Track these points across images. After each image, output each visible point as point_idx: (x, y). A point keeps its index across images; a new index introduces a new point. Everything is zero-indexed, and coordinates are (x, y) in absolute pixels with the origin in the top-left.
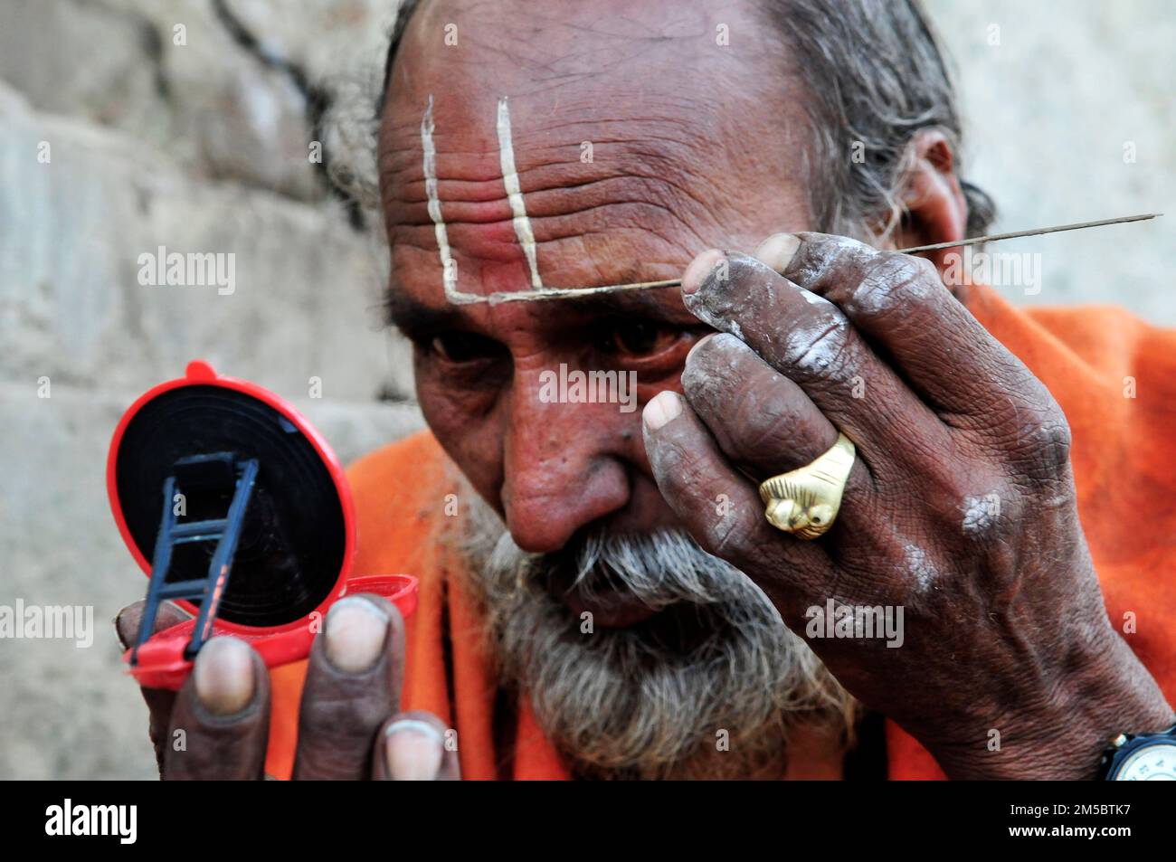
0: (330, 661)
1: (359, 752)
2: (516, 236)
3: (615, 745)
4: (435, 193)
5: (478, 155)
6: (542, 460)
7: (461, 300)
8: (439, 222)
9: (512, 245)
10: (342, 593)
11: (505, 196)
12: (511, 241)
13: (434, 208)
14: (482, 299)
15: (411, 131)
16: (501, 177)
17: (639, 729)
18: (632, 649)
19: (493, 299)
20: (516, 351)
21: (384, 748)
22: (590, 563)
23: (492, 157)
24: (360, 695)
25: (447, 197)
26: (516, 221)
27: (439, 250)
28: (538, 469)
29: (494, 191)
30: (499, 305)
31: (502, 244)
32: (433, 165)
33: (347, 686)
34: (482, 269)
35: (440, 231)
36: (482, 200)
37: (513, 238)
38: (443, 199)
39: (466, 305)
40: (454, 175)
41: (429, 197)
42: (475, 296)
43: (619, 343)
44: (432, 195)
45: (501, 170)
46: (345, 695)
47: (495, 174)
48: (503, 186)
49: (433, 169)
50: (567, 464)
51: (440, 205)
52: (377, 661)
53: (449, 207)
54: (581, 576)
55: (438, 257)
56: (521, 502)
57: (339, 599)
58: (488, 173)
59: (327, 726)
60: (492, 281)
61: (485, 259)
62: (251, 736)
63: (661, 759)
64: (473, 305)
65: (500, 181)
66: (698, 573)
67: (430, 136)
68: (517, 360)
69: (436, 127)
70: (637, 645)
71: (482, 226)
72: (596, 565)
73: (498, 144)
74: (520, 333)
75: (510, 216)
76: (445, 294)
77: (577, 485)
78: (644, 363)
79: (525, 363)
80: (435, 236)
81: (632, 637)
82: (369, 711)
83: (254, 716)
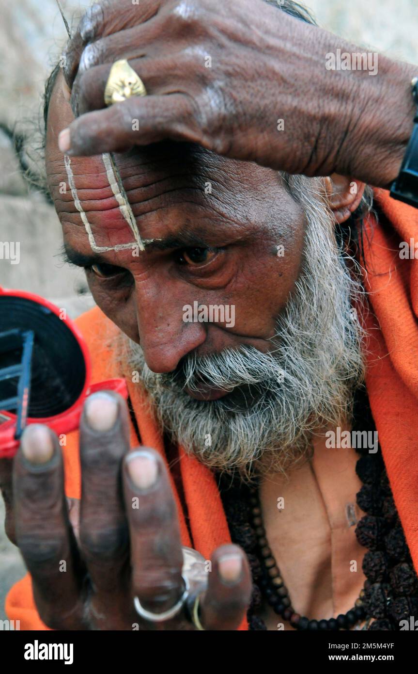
0: (91, 428)
1: (114, 472)
2: (123, 216)
3: (221, 457)
4: (77, 196)
5: (95, 175)
6: (157, 327)
7: (100, 251)
8: (82, 211)
9: (121, 220)
10: (88, 392)
11: (113, 195)
12: (120, 218)
13: (78, 204)
14: (110, 249)
15: (60, 163)
16: (109, 185)
17: (232, 447)
18: (222, 410)
19: (117, 248)
20: (133, 272)
21: (127, 469)
22: (191, 373)
23: (103, 176)
24: (110, 442)
25: (83, 198)
26: (121, 207)
27: (84, 225)
28: (155, 331)
29: (106, 193)
30: (120, 251)
31: (116, 220)
32: (73, 182)
33: (102, 440)
34: (108, 234)
35: (83, 215)
36: (101, 199)
37: (120, 216)
38: (81, 199)
39: (103, 253)
40: (85, 187)
41: (74, 199)
42: (107, 248)
43: (188, 259)
44: (75, 197)
45: (108, 182)
46: (102, 444)
47: (105, 184)
48: (111, 190)
49: (73, 184)
50: (170, 327)
51: (80, 203)
52: (115, 424)
53: (86, 204)
54: (188, 380)
55: (85, 229)
56: (150, 349)
57: (87, 396)
58: (103, 184)
59: (96, 462)
60: (114, 239)
61: (108, 228)
62: (57, 475)
63: (246, 462)
64: (107, 252)
65: (109, 187)
66: (248, 369)
67: (69, 166)
68: (135, 276)
69: (71, 161)
70: (224, 408)
71: (104, 212)
72: (194, 373)
73: (105, 168)
74: (134, 263)
75: (117, 206)
76: (91, 248)
77: (177, 336)
78: (202, 269)
79: (139, 278)
80: (81, 219)
81: (220, 404)
82: (116, 450)
83: (56, 464)
